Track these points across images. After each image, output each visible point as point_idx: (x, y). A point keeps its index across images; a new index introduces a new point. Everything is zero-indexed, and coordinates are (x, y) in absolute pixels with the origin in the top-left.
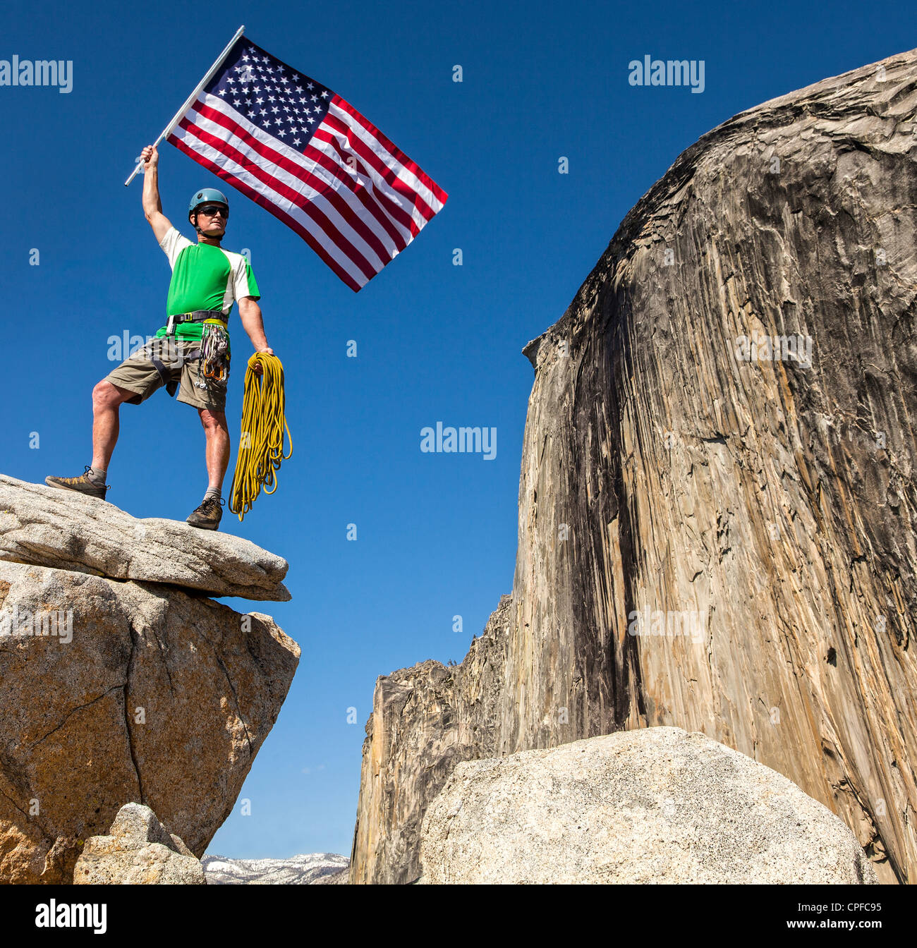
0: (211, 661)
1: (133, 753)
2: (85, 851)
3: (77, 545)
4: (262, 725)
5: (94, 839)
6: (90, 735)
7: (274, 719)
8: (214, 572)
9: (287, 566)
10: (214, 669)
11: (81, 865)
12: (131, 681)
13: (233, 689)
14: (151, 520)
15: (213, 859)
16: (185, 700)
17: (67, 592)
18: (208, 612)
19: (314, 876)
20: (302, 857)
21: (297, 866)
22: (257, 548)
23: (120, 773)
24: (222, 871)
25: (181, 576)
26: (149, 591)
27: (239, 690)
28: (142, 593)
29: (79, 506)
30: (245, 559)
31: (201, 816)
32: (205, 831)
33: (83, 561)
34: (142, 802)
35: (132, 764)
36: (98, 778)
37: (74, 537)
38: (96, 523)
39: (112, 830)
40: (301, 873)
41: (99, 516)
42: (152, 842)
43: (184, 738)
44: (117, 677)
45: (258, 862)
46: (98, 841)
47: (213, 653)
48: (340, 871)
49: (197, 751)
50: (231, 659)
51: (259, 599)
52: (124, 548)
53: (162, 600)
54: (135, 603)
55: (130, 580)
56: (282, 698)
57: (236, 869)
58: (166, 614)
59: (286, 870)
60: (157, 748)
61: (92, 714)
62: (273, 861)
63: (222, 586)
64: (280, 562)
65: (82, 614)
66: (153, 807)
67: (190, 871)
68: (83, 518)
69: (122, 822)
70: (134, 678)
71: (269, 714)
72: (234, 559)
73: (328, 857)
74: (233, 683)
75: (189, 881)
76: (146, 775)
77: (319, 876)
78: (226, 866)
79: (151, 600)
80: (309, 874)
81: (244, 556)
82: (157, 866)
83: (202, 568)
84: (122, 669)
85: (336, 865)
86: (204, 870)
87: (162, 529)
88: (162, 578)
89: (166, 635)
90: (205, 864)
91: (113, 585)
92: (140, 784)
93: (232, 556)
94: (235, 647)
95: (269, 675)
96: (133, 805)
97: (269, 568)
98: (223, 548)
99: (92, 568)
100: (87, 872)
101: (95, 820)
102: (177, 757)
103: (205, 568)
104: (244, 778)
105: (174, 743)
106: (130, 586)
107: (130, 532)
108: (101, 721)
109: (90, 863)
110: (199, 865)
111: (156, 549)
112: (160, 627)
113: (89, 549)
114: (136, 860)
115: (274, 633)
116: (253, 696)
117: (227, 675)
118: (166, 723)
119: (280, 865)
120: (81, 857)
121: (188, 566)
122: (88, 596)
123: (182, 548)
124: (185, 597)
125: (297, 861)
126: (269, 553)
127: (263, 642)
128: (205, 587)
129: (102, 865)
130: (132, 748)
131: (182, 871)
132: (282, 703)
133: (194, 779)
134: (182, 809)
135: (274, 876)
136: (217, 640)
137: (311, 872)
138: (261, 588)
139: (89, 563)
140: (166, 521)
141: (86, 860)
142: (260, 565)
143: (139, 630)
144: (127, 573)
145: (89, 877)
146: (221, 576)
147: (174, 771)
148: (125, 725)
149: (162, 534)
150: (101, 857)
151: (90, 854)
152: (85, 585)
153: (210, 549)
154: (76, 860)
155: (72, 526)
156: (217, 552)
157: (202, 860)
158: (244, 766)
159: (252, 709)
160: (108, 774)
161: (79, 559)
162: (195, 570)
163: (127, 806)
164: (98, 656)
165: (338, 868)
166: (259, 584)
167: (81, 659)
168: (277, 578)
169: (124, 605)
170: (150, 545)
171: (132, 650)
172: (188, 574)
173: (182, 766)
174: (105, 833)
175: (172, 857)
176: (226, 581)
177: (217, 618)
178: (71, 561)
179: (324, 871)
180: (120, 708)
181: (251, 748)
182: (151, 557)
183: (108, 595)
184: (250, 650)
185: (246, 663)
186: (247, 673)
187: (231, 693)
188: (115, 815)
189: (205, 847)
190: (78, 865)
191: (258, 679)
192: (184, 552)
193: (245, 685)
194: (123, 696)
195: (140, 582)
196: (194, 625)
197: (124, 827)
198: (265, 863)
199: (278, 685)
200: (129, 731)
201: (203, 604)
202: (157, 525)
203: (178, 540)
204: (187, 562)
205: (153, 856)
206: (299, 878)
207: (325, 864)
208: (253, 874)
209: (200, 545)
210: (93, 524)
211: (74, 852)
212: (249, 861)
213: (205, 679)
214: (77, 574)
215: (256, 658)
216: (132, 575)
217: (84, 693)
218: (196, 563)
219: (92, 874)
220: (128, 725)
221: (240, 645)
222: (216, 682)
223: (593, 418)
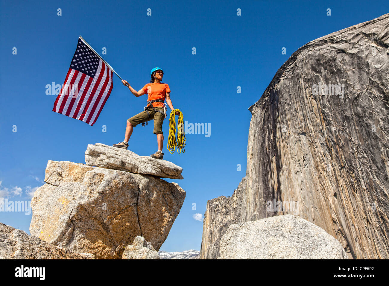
0: (161, 196)
1: (139, 222)
2: (126, 249)
3: (123, 163)
4: (175, 214)
5: (128, 246)
6: (127, 217)
7: (178, 212)
8: (162, 171)
9: (182, 169)
10: (162, 198)
11: (124, 253)
12: (138, 202)
13: (167, 204)
14: (144, 156)
15: (161, 252)
16: (154, 207)
17: (120, 177)
18: (160, 182)
19: (190, 257)
20: (186, 251)
21: (185, 254)
22: (174, 164)
23: (135, 228)
24: (164, 255)
25: (152, 172)
26: (144, 176)
27: (169, 204)
28: (142, 177)
29: (124, 153)
30: (171, 167)
31: (158, 240)
32: (159, 244)
33: (125, 168)
34: (142, 236)
35: (139, 225)
36: (129, 229)
37: (122, 161)
38: (128, 157)
39: (133, 244)
40: (186, 256)
41: (129, 155)
42: (145, 247)
43: (153, 218)
44: (135, 201)
45: (174, 253)
46: (129, 247)
47: (161, 194)
48: (197, 255)
49: (157, 221)
50: (167, 196)
51: (174, 179)
52: (136, 164)
53: (147, 179)
54: (140, 180)
55: (138, 173)
56: (181, 207)
57: (168, 255)
58: (149, 183)
59: (182, 255)
60: (146, 221)
61: (127, 211)
62: (178, 252)
63: (164, 175)
64: (180, 168)
65: (125, 183)
66: (145, 237)
67: (155, 255)
68: (125, 156)
69: (136, 241)
70: (139, 201)
71: (177, 211)
72: (167, 167)
73: (194, 251)
74: (167, 202)
75: (155, 258)
76: (143, 228)
77: (191, 256)
78: (165, 254)
79: (144, 179)
80: (188, 256)
81: (170, 167)
82: (146, 254)
83: (158, 170)
84: (136, 198)
85: (196, 253)
86: (159, 255)
87: (147, 159)
88: (147, 173)
89: (148, 189)
90: (159, 253)
91: (133, 175)
92: (141, 231)
93: (167, 166)
94: (168, 192)
95: (177, 200)
96: (139, 237)
97: (177, 170)
98: (164, 164)
99: (127, 170)
100: (126, 256)
101: (128, 241)
102: (151, 223)
103: (159, 170)
104: (170, 229)
105: (151, 219)
106: (138, 175)
107: (138, 160)
108: (130, 213)
109: (127, 253)
110: (158, 254)
111: (145, 165)
112: (146, 187)
113: (127, 165)
114: (140, 252)
115: (179, 188)
116: (173, 206)
117: (165, 200)
118: (148, 213)
119: (180, 253)
120: (124, 251)
121: (154, 170)
122: (126, 178)
123: (153, 164)
124: (154, 178)
125: (185, 252)
126: (177, 166)
127: (175, 190)
128: (159, 175)
129: (130, 254)
130: (139, 221)
131: (153, 255)
132: (181, 208)
133: (156, 229)
134: (153, 238)
135: (179, 257)
136: (163, 190)
137: (189, 256)
138: (175, 176)
139: (127, 169)
140: (148, 157)
141: (126, 252)
142: (175, 169)
143: (140, 188)
144: (137, 171)
145: (127, 257)
146: (164, 172)
147: (150, 227)
148: (137, 214)
149: (147, 160)
150: (130, 251)
151: (127, 251)
152: (125, 175)
153: (161, 165)
154: (123, 252)
155: (122, 158)
156: (162, 166)
157: (158, 252)
158: (170, 226)
159: (173, 210)
160: (132, 228)
161: (124, 167)
162: (156, 171)
163: (137, 237)
164: (129, 195)
165: (197, 254)
166: (174, 174)
167: (124, 196)
168: (179, 173)
169: (136, 181)
170: (144, 164)
171: (139, 193)
172: (154, 172)
173: (153, 226)
174: (131, 245)
175: (150, 251)
176: (165, 174)
177: (163, 184)
178: (122, 168)
179: (192, 255)
180: (135, 210)
181: (172, 220)
182: (144, 167)
183: (132, 178)
184: (172, 193)
185: (171, 197)
186: (171, 200)
187: (166, 205)
188: (134, 239)
189: (159, 248)
190: (123, 253)
191: (174, 201)
192: (153, 165)
193: (170, 203)
194: (136, 206)
195: (140, 174)
196: (156, 186)
197: (136, 243)
198: (176, 253)
199: (180, 203)
200: (138, 216)
201: (159, 180)
202: (146, 158)
203: (151, 162)
204: (154, 168)
205: (145, 251)
206: (186, 257)
207: (193, 253)
208: (173, 256)
209: (158, 164)
210: (128, 158)
211: (123, 250)
212: (172, 252)
213: (159, 201)
214: (123, 172)
215: (173, 195)
216: (139, 172)
217: (125, 205)
218: (156, 169)
219: (127, 256)
220: (138, 214)
221: (169, 192)
222: (162, 202)
223: (268, 128)
